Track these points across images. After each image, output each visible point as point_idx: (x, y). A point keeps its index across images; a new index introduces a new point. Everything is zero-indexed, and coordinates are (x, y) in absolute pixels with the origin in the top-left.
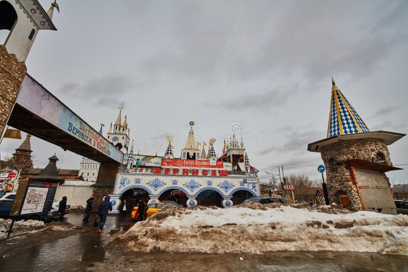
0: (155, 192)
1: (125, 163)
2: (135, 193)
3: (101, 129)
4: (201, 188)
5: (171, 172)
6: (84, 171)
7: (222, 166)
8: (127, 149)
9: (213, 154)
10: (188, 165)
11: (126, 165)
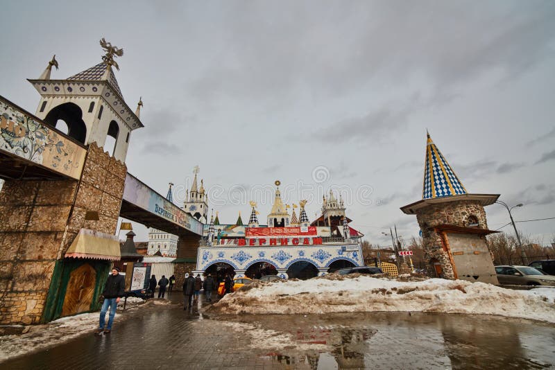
0: (241, 267)
1: (205, 235)
2: (219, 268)
3: (170, 189)
4: (292, 259)
5: (257, 243)
6: (154, 243)
7: (315, 232)
8: (206, 219)
9: (305, 218)
10: (276, 233)
11: (208, 237)
